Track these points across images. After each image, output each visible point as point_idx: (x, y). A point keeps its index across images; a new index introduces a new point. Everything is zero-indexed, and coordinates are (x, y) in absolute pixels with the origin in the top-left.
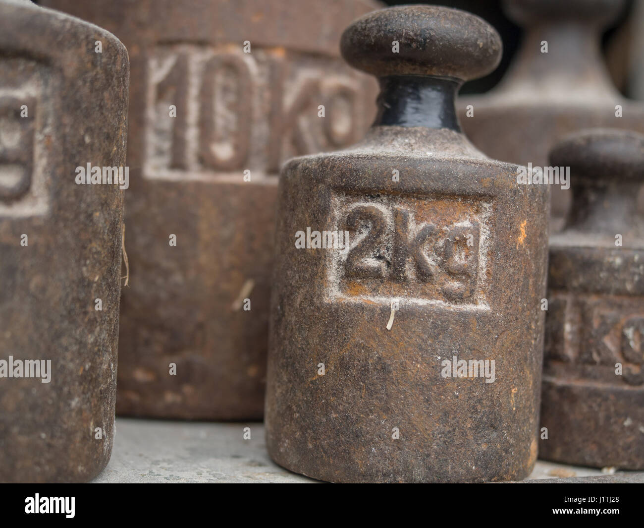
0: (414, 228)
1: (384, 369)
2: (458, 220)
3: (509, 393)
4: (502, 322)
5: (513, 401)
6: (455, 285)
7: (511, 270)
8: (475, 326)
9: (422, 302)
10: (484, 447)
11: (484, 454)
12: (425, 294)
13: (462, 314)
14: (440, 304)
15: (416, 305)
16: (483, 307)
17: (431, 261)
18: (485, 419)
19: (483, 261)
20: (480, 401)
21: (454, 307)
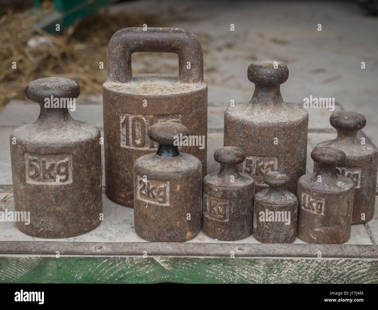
0: (151, 186)
1: (146, 216)
2: (161, 185)
3: (176, 223)
4: (172, 208)
5: (178, 225)
6: (161, 200)
7: (175, 197)
8: (165, 209)
9: (153, 203)
10: (169, 235)
11: (169, 236)
12: (154, 201)
13: (162, 206)
14: (157, 203)
15: (152, 203)
16: (168, 204)
17: (155, 194)
18: (169, 229)
19: (168, 195)
20: (168, 225)
21: (160, 205)
